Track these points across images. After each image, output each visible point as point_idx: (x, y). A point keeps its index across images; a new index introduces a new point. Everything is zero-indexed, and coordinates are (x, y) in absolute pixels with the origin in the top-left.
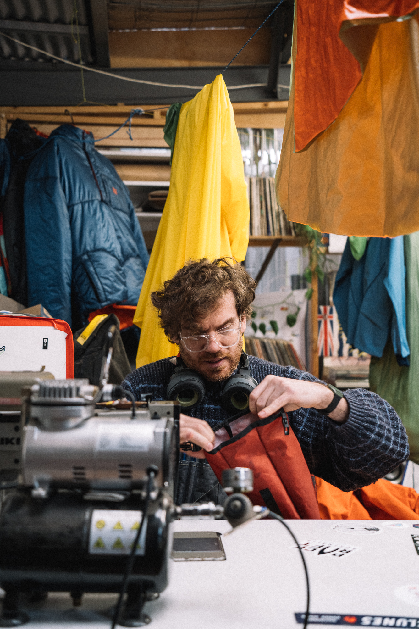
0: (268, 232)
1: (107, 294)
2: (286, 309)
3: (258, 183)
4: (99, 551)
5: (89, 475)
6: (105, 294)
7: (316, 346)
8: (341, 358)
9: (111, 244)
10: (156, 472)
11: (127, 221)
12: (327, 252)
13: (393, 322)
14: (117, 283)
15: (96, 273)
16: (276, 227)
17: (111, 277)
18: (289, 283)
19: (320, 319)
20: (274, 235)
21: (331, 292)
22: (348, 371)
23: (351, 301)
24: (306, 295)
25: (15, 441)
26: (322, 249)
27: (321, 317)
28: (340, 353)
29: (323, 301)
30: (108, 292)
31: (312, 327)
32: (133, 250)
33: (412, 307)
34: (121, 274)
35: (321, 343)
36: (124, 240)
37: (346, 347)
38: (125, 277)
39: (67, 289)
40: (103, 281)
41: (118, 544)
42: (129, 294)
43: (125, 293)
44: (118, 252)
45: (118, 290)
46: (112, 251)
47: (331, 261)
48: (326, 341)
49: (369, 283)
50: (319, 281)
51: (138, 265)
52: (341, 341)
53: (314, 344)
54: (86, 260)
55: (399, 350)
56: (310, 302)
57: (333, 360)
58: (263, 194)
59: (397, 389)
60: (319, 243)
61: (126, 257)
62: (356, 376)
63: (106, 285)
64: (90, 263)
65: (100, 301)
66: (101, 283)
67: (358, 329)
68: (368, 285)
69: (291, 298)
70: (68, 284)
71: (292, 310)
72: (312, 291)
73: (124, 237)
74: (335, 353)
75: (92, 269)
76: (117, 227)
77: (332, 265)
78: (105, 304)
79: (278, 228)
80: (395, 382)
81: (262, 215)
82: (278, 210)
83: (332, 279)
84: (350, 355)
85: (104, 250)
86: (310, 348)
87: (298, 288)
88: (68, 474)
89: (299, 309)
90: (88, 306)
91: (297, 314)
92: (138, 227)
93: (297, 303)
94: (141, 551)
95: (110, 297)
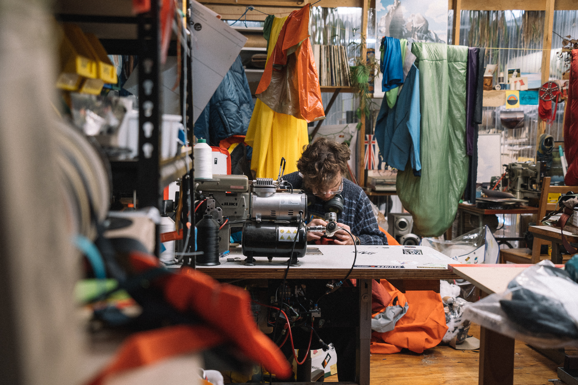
0: (332, 83)
1: (232, 128)
2: (343, 137)
3: (326, 49)
4: (282, 240)
5: (277, 214)
6: (230, 129)
7: (363, 162)
8: (379, 171)
9: (234, 96)
10: (302, 213)
11: (241, 79)
12: (372, 96)
13: (412, 149)
14: (238, 121)
15: (225, 115)
16: (338, 80)
17: (234, 117)
18: (344, 116)
19: (366, 144)
20: (336, 86)
21: (374, 125)
22: (384, 180)
23: (386, 134)
24: (357, 127)
25: (235, 204)
26: (369, 95)
27: (367, 142)
28: (379, 168)
29: (368, 131)
30: (232, 127)
31: (361, 149)
32: (245, 98)
33: (424, 139)
34: (239, 115)
35: (366, 160)
36: (240, 92)
37: (383, 164)
38: (242, 118)
39: (207, 125)
40: (230, 120)
41: (289, 238)
42: (244, 128)
43: (242, 127)
44: (238, 102)
45: (238, 126)
46: (235, 100)
47: (375, 103)
48: (370, 159)
49: (398, 123)
50: (366, 118)
51: (249, 109)
52: (380, 158)
53: (362, 161)
54: (218, 106)
55: (415, 166)
56: (359, 132)
57: (374, 172)
58: (329, 56)
59: (413, 190)
60: (367, 92)
61: (241, 103)
62: (390, 183)
63: (231, 122)
64: (220, 108)
65: (227, 133)
66: (228, 121)
67: (390, 153)
68: (398, 124)
69: (347, 129)
70: (208, 122)
71: (347, 137)
72: (361, 124)
73: (240, 90)
74: (376, 167)
75: (222, 112)
76: (236, 84)
77: (376, 106)
78: (231, 134)
79: (339, 80)
80: (412, 185)
81: (328, 72)
82: (339, 68)
83: (375, 116)
84: (386, 169)
85: (230, 100)
86: (359, 164)
87: (352, 122)
88: (268, 213)
89: (352, 137)
90: (220, 136)
91: (350, 140)
92: (247, 82)
93: (350, 132)
94: (297, 241)
95: (233, 130)
